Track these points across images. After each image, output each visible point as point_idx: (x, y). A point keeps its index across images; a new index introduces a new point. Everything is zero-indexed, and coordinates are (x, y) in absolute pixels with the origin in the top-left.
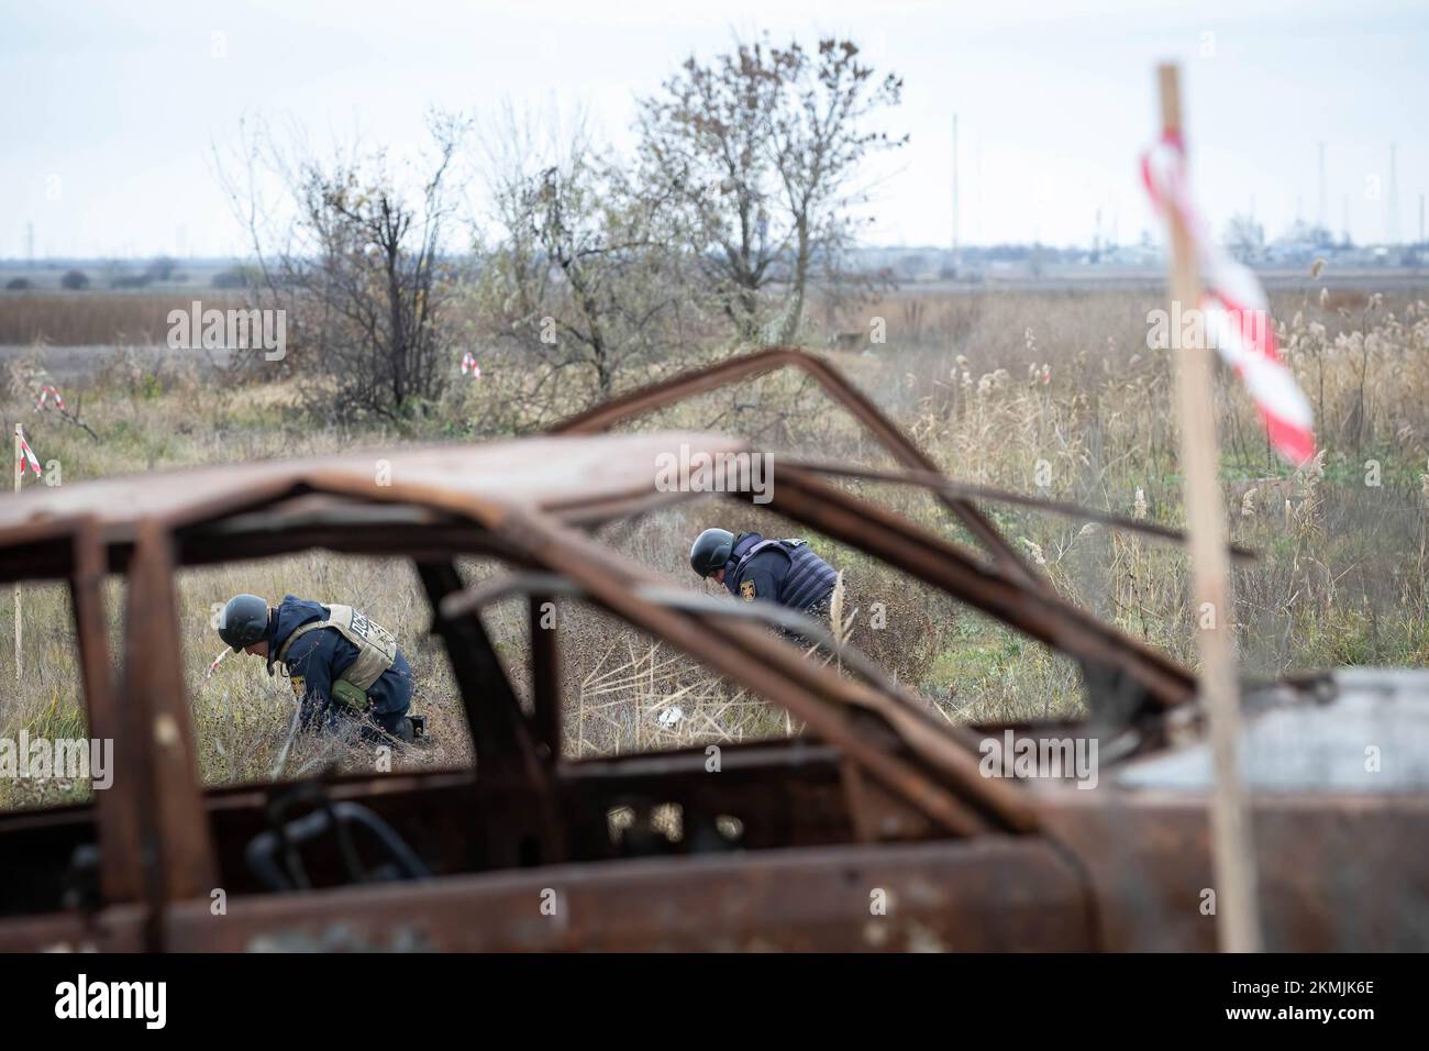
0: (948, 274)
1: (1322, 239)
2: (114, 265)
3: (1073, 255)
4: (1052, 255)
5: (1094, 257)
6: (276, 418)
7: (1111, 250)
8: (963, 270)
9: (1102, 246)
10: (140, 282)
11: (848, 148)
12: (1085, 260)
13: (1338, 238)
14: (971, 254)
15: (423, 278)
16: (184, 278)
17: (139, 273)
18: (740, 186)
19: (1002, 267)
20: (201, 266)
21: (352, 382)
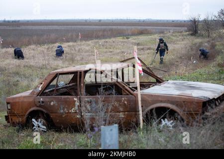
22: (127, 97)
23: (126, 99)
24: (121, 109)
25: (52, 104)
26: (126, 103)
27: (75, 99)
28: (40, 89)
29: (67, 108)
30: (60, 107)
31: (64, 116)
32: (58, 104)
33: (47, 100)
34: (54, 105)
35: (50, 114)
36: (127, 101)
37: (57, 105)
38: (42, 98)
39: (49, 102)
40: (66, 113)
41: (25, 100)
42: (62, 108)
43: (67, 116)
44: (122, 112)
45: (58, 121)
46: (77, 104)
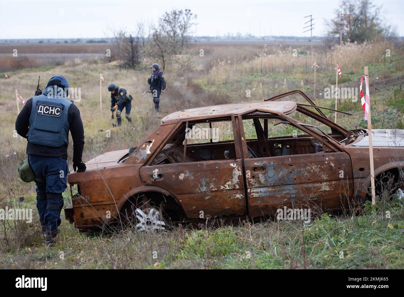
0: (196, 41)
1: (250, 35)
2: (72, 39)
3: (213, 38)
4: (210, 38)
5: (217, 38)
6: (115, 67)
7: (219, 37)
8: (198, 40)
9: (218, 36)
10: (76, 42)
11: (189, 25)
12: (215, 39)
13: (252, 35)
14: (198, 38)
15: (136, 47)
16: (82, 41)
17: (75, 40)
18: (173, 30)
19: (203, 40)
20: (85, 39)
21: (126, 62)
22: (333, 156)
23: (331, 158)
24: (325, 177)
25: (182, 177)
26: (333, 165)
27: (232, 165)
28: (148, 152)
29: (215, 181)
30: (200, 183)
31: (207, 198)
32: (195, 177)
33: (170, 171)
34: (186, 179)
35: (177, 196)
36: (335, 161)
37: (192, 178)
38: (157, 168)
39: (174, 173)
40: (212, 191)
41: (117, 175)
42: (204, 183)
43: (216, 196)
44: (326, 181)
45: (194, 207)
46: (237, 173)
